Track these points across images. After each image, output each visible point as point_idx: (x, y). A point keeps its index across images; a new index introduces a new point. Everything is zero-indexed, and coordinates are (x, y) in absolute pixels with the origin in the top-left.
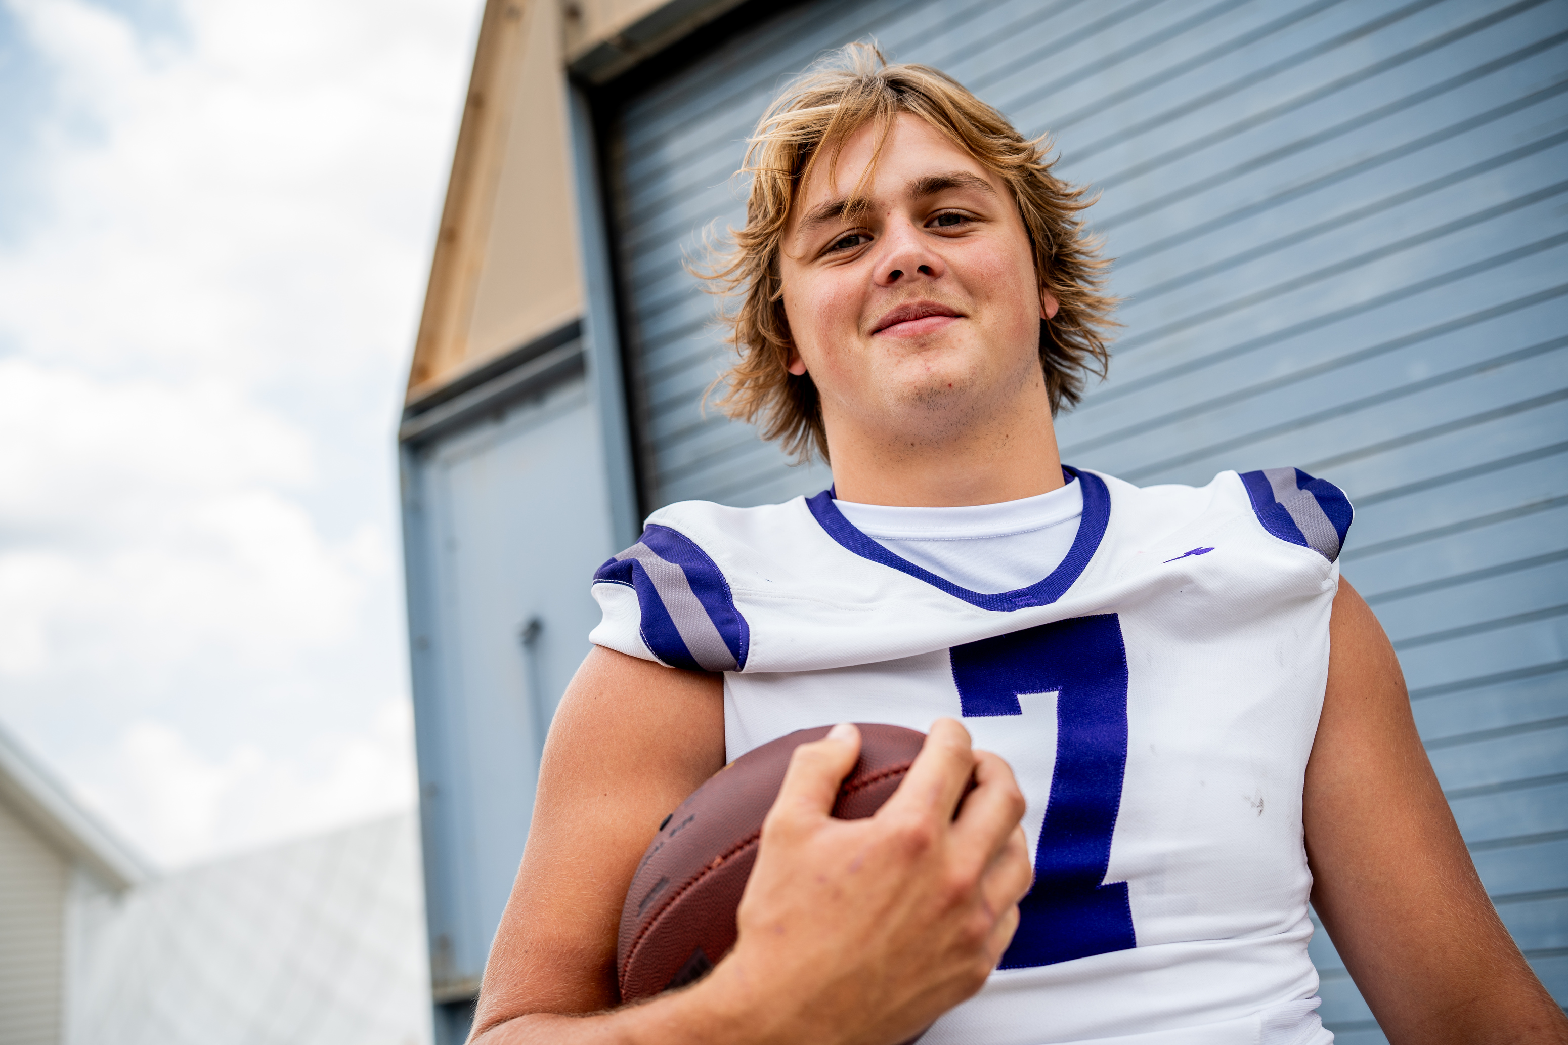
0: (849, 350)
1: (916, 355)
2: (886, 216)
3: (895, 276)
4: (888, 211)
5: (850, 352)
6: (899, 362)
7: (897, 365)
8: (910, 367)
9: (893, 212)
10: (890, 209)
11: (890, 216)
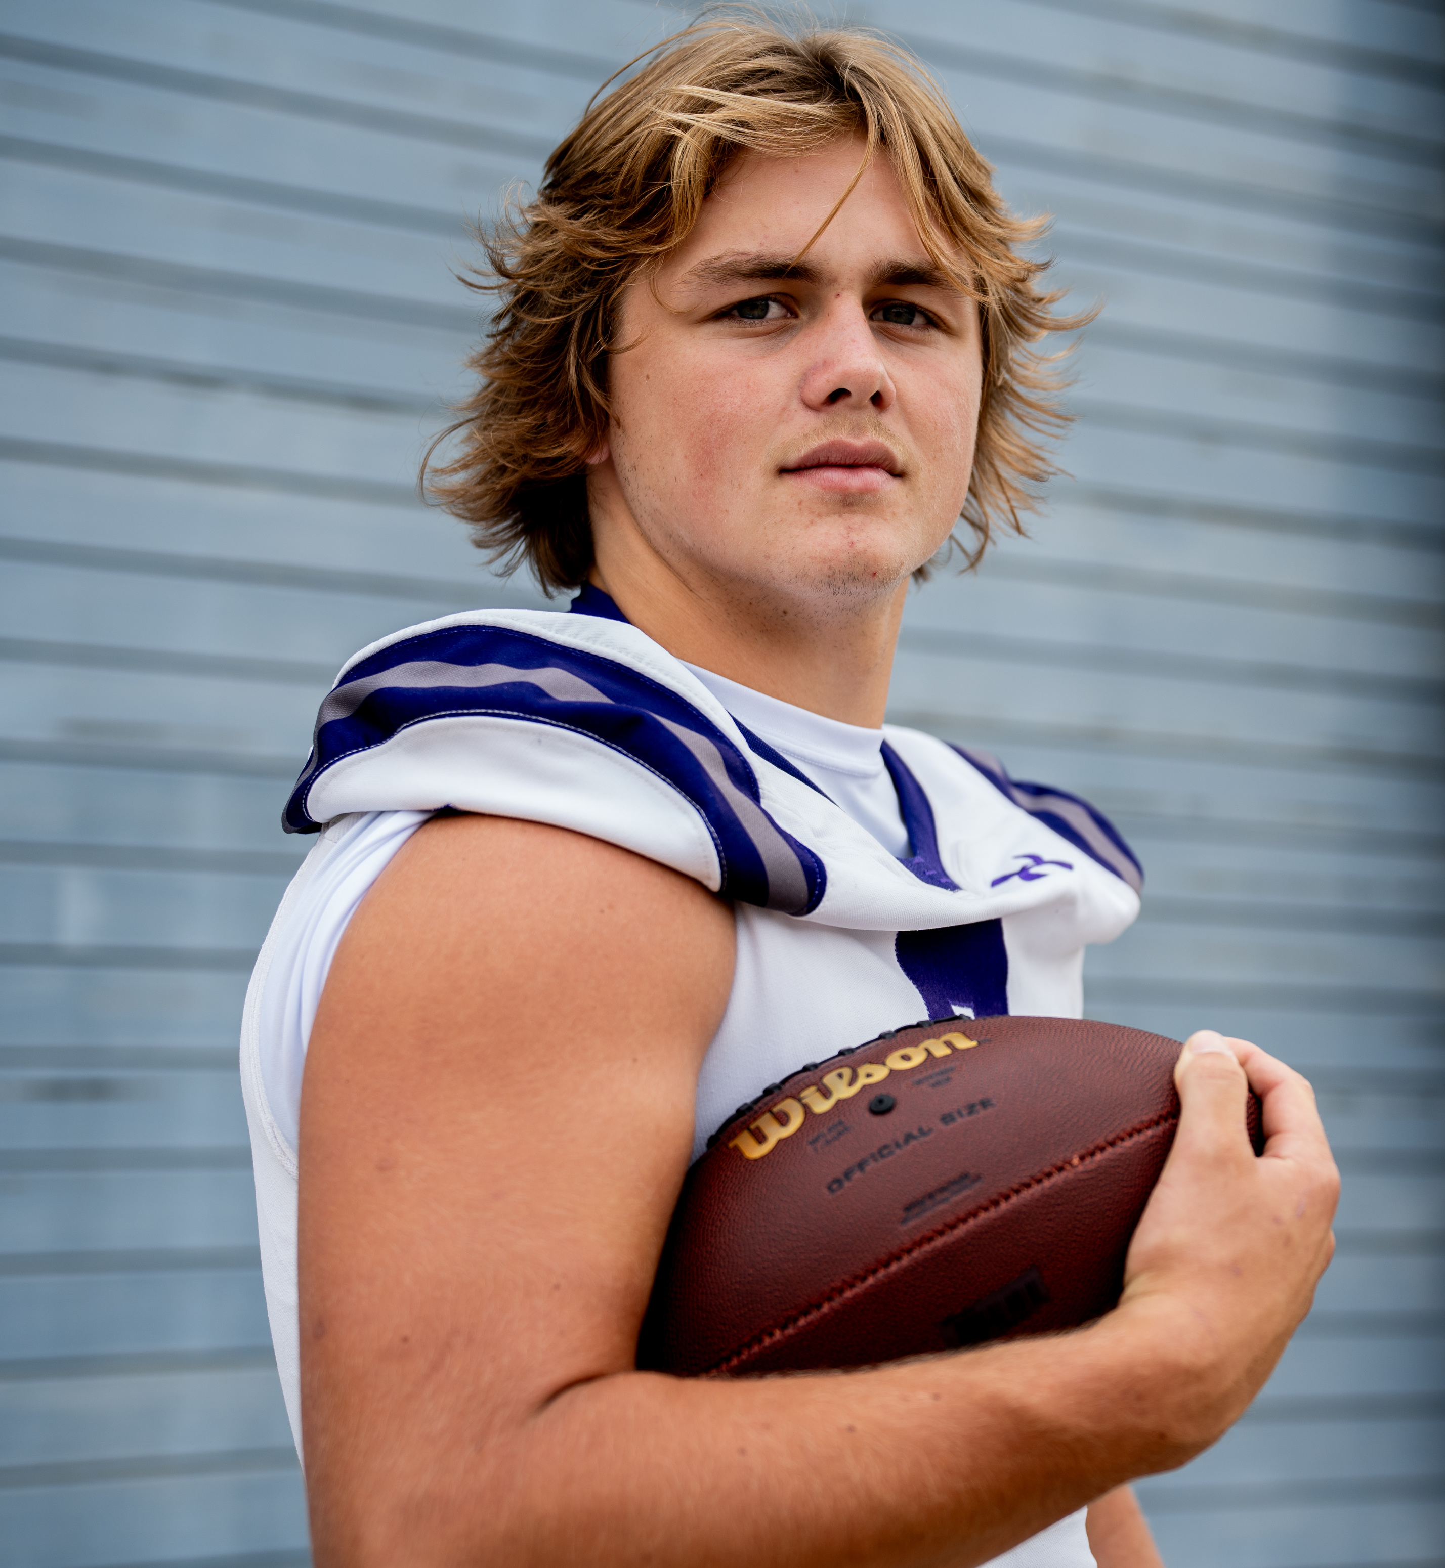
0: (739, 485)
1: (836, 517)
2: (833, 297)
3: (838, 395)
4: (839, 291)
5: (740, 488)
6: (812, 523)
7: (807, 526)
8: (827, 533)
9: (845, 294)
10: (843, 289)
11: (839, 299)
